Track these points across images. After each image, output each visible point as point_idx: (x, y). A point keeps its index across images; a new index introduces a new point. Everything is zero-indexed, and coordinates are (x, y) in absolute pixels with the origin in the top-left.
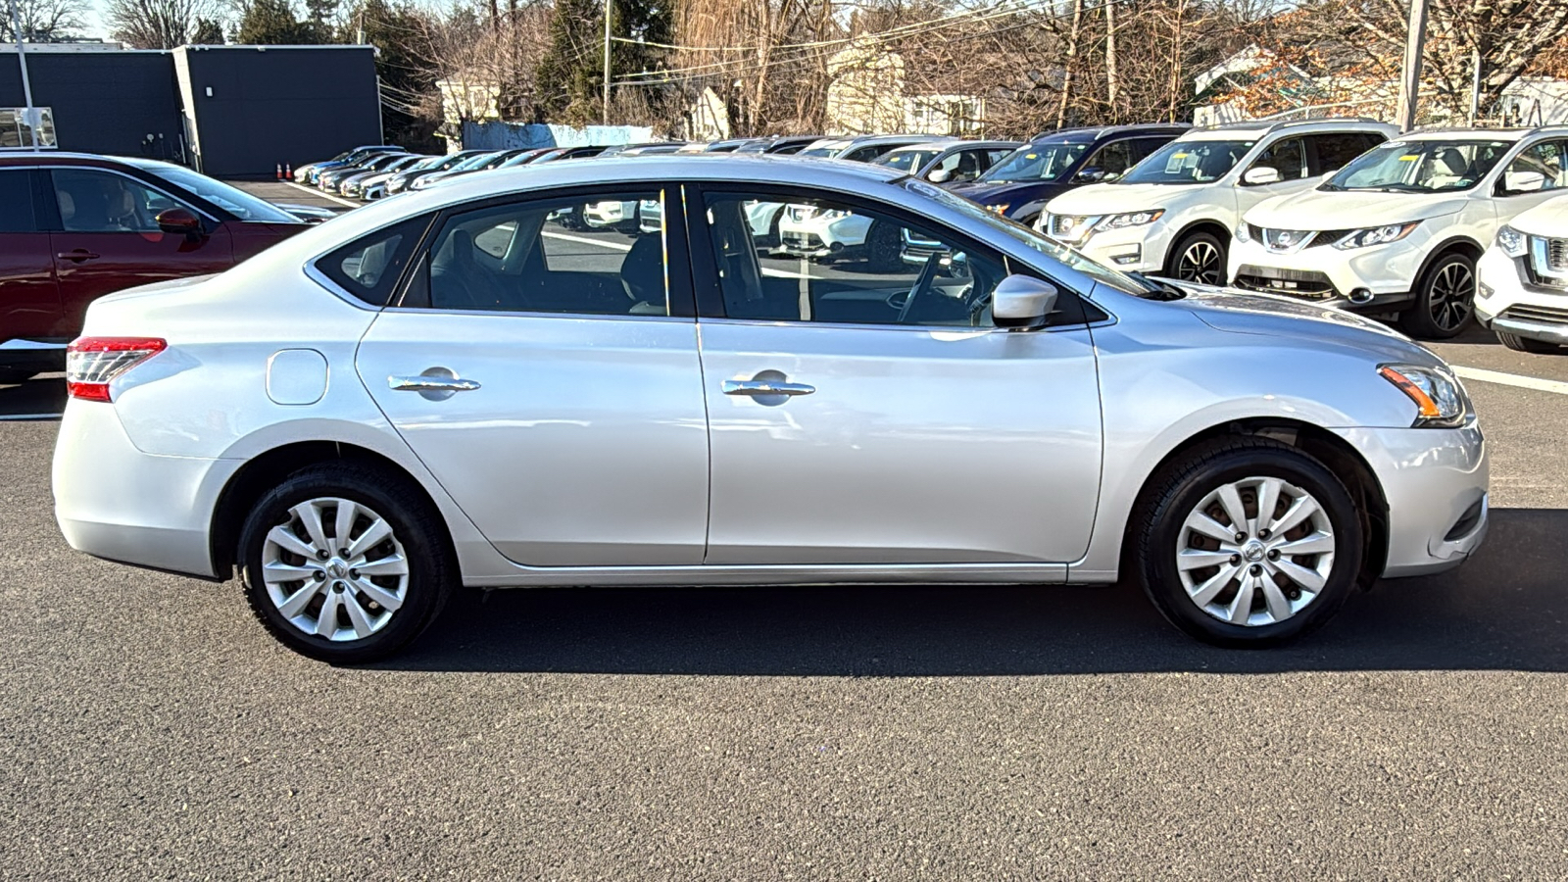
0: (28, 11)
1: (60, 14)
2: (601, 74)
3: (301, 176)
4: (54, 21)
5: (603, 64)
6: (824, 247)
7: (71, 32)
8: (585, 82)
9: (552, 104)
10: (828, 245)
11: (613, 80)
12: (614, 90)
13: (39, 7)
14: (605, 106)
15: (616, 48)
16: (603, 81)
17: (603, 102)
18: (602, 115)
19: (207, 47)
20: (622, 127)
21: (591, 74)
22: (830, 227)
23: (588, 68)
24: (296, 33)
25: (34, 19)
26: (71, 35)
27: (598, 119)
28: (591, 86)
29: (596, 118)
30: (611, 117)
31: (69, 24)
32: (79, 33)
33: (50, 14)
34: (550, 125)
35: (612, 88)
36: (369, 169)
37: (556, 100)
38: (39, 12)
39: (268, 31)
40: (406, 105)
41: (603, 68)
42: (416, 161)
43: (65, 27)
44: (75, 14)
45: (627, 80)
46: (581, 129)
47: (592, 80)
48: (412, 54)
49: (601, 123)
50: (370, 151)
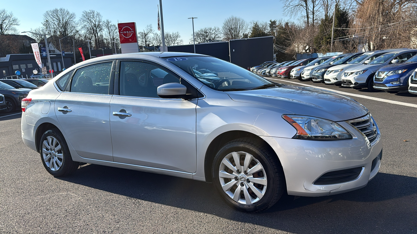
0: (210, 35)
1: (216, 35)
2: (331, 38)
3: (252, 70)
4: (215, 37)
5: (332, 36)
6: (352, 84)
7: (218, 39)
8: (326, 41)
9: (318, 47)
10: (354, 83)
11: (334, 40)
12: (334, 42)
13: (212, 34)
14: (331, 47)
15: (336, 31)
16: (331, 40)
17: (330, 46)
18: (330, 49)
19: (234, 40)
20: (335, 53)
21: (328, 39)
22: (354, 78)
23: (327, 37)
24: (261, 35)
25: (211, 37)
26: (218, 40)
27: (329, 51)
28: (328, 42)
29: (328, 51)
30: (333, 50)
31: (218, 37)
32: (219, 39)
33: (214, 36)
34: (318, 53)
35: (333, 42)
36: (265, 67)
37: (319, 46)
38: (212, 35)
39: (255, 35)
40: (284, 51)
41: (331, 37)
42: (276, 65)
43: (217, 38)
44: (219, 35)
45: (338, 39)
46: (325, 54)
47: (328, 40)
48: (285, 37)
49: (330, 52)
50: (268, 62)
